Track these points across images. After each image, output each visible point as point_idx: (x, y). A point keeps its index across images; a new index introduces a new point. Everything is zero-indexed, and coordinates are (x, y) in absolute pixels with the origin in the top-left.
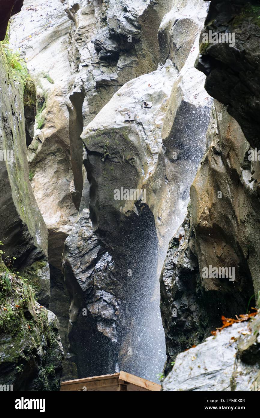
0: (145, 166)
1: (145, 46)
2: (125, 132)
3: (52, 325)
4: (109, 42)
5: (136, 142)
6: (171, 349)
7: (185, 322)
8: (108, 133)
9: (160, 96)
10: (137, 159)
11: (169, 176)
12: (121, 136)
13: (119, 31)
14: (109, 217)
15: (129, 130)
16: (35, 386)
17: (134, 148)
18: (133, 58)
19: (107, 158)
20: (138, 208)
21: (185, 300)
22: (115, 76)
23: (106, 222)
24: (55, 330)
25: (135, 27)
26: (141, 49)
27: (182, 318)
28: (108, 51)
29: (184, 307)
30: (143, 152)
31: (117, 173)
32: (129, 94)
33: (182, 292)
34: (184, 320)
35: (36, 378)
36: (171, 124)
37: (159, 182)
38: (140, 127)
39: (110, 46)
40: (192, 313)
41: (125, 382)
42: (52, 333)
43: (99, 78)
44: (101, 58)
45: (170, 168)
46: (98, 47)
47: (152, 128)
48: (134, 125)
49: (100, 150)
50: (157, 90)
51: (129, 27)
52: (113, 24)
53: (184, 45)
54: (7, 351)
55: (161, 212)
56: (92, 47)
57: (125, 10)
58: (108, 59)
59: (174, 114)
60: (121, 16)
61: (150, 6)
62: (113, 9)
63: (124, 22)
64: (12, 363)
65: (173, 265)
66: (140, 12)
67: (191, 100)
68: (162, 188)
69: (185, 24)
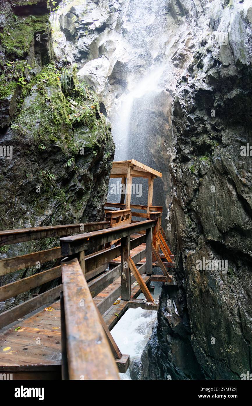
0: (97, 89)
2: (90, 77)
4: (78, 54)
5: (94, 81)
6: (182, 145)
7: (197, 128)
9: (102, 66)
10: (94, 87)
11: (110, 90)
12: (88, 78)
13: (82, 50)
15: (92, 77)
16: (101, 166)
17: (93, 83)
18: (86, 60)
21: (198, 113)
22: (80, 66)
24: (110, 129)
25: (88, 49)
26: (89, 57)
27: (195, 125)
28: (78, 57)
29: (198, 118)
30: (97, 84)
32: (90, 65)
33: (197, 108)
34: (196, 126)
35: (101, 161)
37: (106, 93)
38: (95, 76)
39: (79, 55)
40: (205, 121)
41: (134, 165)
42: (108, 132)
44: (75, 60)
45: (110, 87)
46: (75, 56)
47: (100, 76)
48: (93, 75)
50: (100, 64)
51: (85, 49)
52: (80, 48)
53: (110, 49)
54: (87, 139)
55: (107, 103)
56: (72, 56)
57: (84, 43)
58: (78, 60)
59: (113, 66)
60: (83, 45)
61: (94, 41)
62: (80, 43)
63: (84, 47)
64: (91, 148)
65: (186, 92)
66: (90, 43)
67: (121, 60)
68: (107, 95)
69: (110, 42)
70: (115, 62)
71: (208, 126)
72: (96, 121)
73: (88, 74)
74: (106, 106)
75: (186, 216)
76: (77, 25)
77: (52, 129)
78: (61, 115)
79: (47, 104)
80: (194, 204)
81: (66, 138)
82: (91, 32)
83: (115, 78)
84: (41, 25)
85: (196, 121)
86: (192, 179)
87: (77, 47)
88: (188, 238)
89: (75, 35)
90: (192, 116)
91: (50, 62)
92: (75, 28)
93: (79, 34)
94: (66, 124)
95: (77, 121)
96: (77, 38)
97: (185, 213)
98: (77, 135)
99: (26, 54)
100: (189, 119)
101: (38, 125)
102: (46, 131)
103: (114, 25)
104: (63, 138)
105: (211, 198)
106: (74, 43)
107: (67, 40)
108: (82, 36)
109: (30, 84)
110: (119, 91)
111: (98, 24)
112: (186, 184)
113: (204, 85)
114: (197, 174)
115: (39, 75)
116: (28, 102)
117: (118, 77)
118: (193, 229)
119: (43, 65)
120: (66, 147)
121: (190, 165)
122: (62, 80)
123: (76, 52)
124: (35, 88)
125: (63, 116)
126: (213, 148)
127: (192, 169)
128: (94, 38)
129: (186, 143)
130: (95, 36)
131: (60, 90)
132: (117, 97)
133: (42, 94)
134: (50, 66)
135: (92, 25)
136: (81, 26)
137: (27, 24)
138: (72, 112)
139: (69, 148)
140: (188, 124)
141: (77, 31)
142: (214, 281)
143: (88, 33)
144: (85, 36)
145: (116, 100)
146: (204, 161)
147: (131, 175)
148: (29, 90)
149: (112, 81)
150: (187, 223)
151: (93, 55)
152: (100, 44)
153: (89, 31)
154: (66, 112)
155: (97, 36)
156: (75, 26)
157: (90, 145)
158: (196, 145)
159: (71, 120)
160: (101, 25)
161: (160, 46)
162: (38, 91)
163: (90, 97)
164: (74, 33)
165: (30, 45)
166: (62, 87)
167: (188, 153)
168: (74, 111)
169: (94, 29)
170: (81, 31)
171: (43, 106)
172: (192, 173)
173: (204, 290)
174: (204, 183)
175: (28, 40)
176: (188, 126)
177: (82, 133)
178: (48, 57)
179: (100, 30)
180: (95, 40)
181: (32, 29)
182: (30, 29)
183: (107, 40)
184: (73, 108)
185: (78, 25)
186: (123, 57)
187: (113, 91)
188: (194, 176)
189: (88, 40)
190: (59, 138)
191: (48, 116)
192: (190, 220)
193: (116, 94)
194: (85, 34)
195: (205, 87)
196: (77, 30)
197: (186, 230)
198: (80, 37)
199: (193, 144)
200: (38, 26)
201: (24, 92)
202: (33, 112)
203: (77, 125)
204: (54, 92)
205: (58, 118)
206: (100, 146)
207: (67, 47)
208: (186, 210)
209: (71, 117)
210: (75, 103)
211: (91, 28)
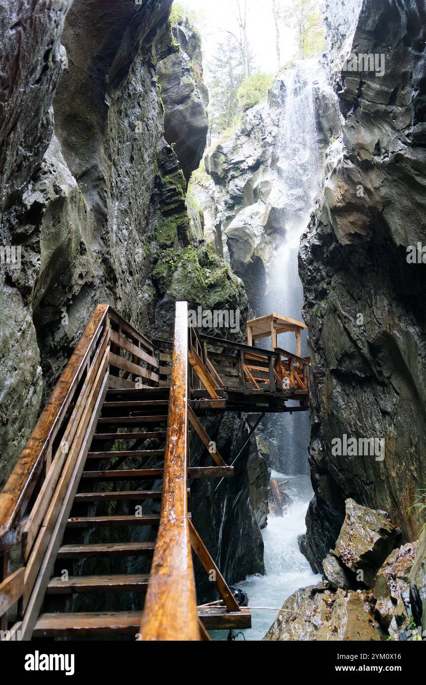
0: (254, 242)
1: (245, 200)
2: (244, 229)
3: (241, 284)
5: (249, 232)
6: (308, 293)
8: (236, 230)
9: (257, 213)
10: (250, 239)
11: (268, 242)
12: (242, 230)
13: (234, 195)
14: (239, 265)
15: (246, 228)
17: (248, 235)
18: (241, 206)
19: (237, 240)
20: (253, 260)
22: (234, 214)
23: (238, 268)
24: (242, 287)
25: (241, 192)
27: (314, 274)
28: (230, 204)
29: (315, 268)
30: (252, 236)
31: (242, 246)
32: (244, 214)
33: (314, 260)
34: (316, 275)
36: (267, 219)
37: (263, 245)
38: (250, 226)
39: (231, 202)
40: (321, 270)
41: (276, 318)
42: (241, 289)
43: (227, 215)
44: (227, 207)
45: (268, 238)
46: (226, 203)
48: (247, 225)
49: (234, 237)
50: (255, 211)
51: (238, 192)
52: (231, 192)
53: (266, 191)
54: (220, 296)
55: (265, 257)
56: (223, 204)
57: (236, 186)
58: (230, 207)
59: (268, 213)
60: (235, 189)
61: (247, 182)
62: (231, 186)
63: (236, 191)
64: (223, 303)
65: (306, 247)
66: (243, 186)
67: (276, 206)
68: (264, 247)
69: (266, 183)
70: (270, 209)
71: (324, 273)
72: (227, 282)
73: (241, 225)
74: (264, 262)
75: (316, 355)
76: (225, 166)
77: (193, 291)
78: (198, 281)
79: (189, 275)
80: (320, 342)
81: (203, 297)
82: (243, 172)
83: (272, 227)
84: (181, 220)
85: (315, 270)
86: (316, 321)
87: (228, 192)
88: (320, 373)
89: (224, 178)
90: (311, 267)
91: (189, 244)
92: (224, 170)
93: (230, 177)
94: (203, 287)
95: (211, 283)
96: (227, 181)
97: (316, 352)
98: (212, 294)
99: (172, 243)
100: (309, 269)
101: (183, 289)
102: (189, 293)
103: (269, 162)
104: (201, 296)
105: (330, 334)
106: (225, 186)
107: (216, 184)
108: (233, 177)
109: (177, 263)
110: (278, 242)
111: (251, 162)
112: (313, 326)
113: (316, 240)
114: (320, 316)
115: (182, 255)
116: (176, 275)
117: (274, 225)
118: (323, 365)
119: (184, 247)
120: (204, 303)
121: (314, 309)
122: (198, 255)
123: (227, 197)
124: (180, 264)
125: (200, 282)
126: (328, 291)
127: (316, 312)
128: (247, 178)
129: (310, 291)
130: (249, 176)
131: (197, 263)
132: (276, 249)
133: (185, 268)
134: (190, 247)
135: (245, 163)
136: (231, 166)
137: (172, 222)
138: (207, 278)
139: (206, 303)
140: (309, 274)
141: (226, 173)
142: (337, 403)
143: (240, 173)
144: (237, 177)
145: (274, 253)
146: (323, 304)
147: (275, 328)
148: (176, 267)
149: (269, 231)
150: (317, 360)
151: (248, 200)
152: (255, 186)
153: (241, 171)
154: (202, 278)
155: (251, 176)
156: (223, 167)
157: (222, 300)
158: (317, 291)
159: (206, 283)
160: (254, 162)
161: (319, 185)
162: (182, 266)
163: (222, 264)
164: (223, 175)
165: (175, 236)
166: (199, 260)
167: (312, 299)
168: (209, 277)
169: (246, 168)
170: (232, 173)
171: (186, 276)
172: (316, 316)
173: (330, 413)
174: (325, 323)
175: (173, 232)
176: (309, 276)
177: (215, 292)
178: (188, 240)
179: (254, 168)
180: (249, 181)
181: (175, 224)
182: (174, 225)
183: (261, 180)
184: (208, 275)
185: (227, 166)
186: (279, 201)
187: (270, 242)
188: (318, 318)
189: (241, 183)
190: (198, 297)
191: (189, 283)
192: (320, 358)
193: (274, 245)
194: (236, 175)
195: (317, 242)
196: (226, 171)
197: (317, 366)
198: (230, 180)
199: (316, 290)
200: (179, 221)
201: (173, 269)
202: (179, 281)
203: (212, 286)
204: (194, 266)
205: (196, 283)
206: (231, 300)
207: (216, 192)
208: (316, 349)
209: (207, 281)
210: (209, 271)
211: (243, 167)
